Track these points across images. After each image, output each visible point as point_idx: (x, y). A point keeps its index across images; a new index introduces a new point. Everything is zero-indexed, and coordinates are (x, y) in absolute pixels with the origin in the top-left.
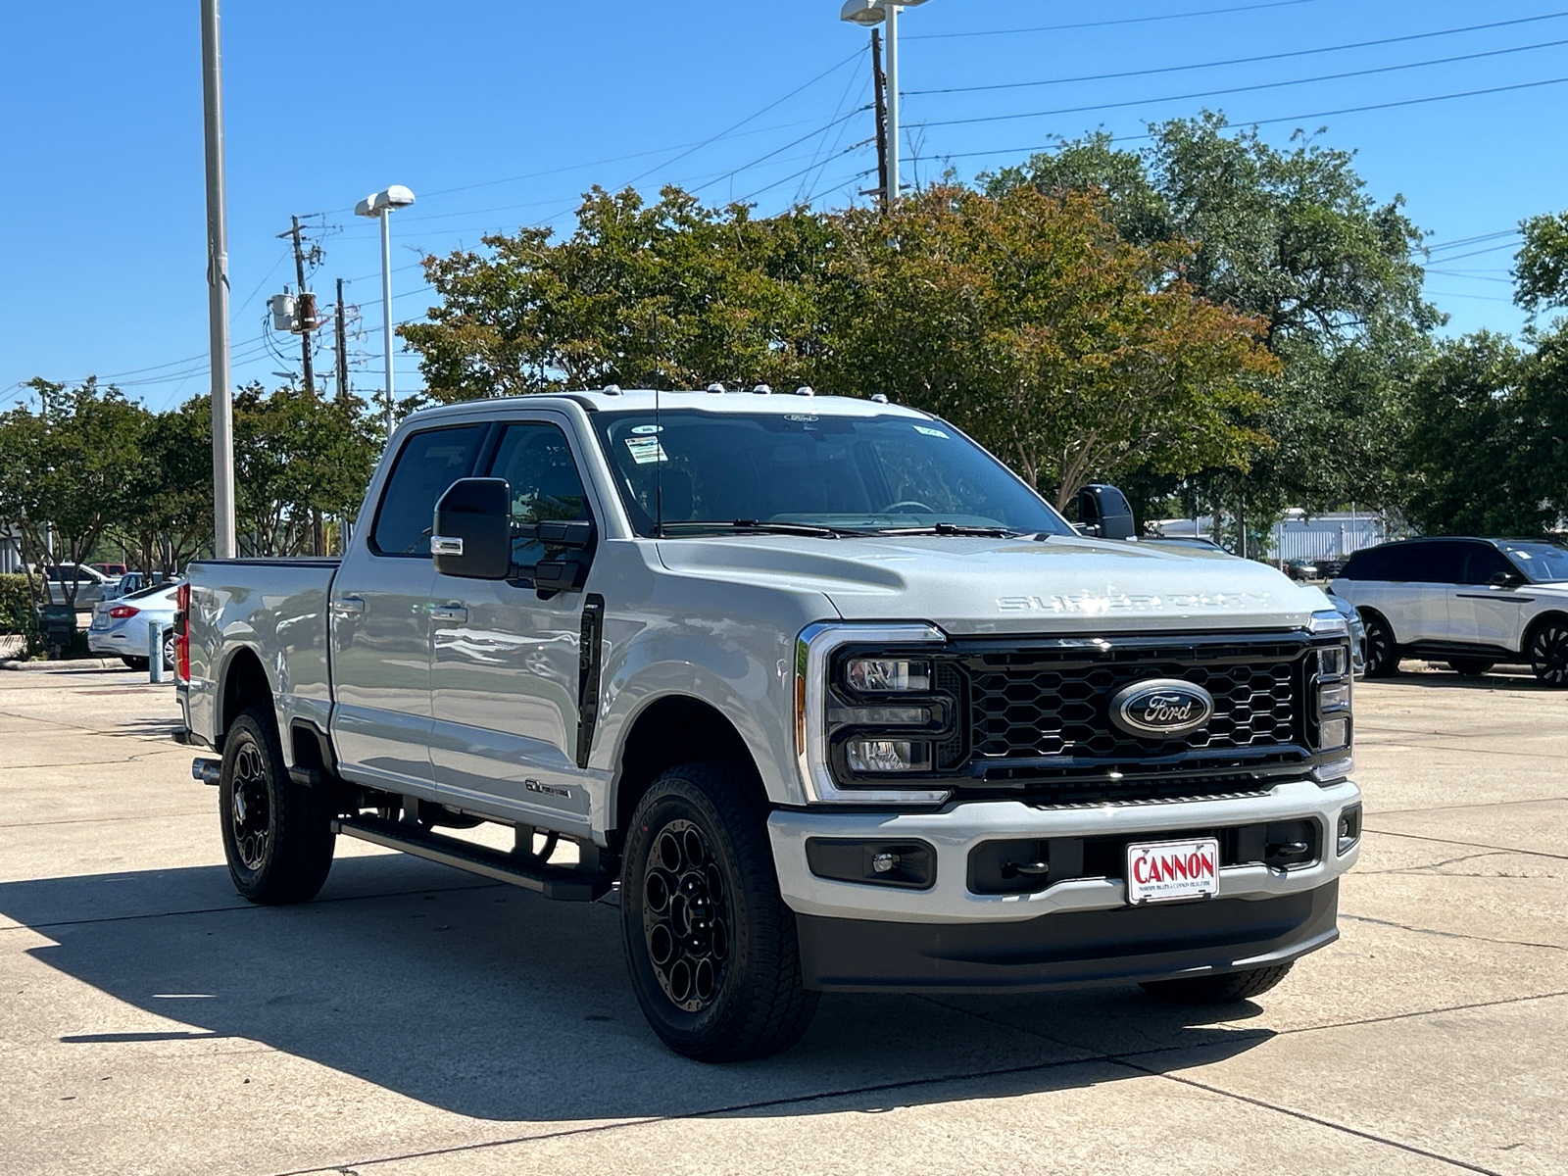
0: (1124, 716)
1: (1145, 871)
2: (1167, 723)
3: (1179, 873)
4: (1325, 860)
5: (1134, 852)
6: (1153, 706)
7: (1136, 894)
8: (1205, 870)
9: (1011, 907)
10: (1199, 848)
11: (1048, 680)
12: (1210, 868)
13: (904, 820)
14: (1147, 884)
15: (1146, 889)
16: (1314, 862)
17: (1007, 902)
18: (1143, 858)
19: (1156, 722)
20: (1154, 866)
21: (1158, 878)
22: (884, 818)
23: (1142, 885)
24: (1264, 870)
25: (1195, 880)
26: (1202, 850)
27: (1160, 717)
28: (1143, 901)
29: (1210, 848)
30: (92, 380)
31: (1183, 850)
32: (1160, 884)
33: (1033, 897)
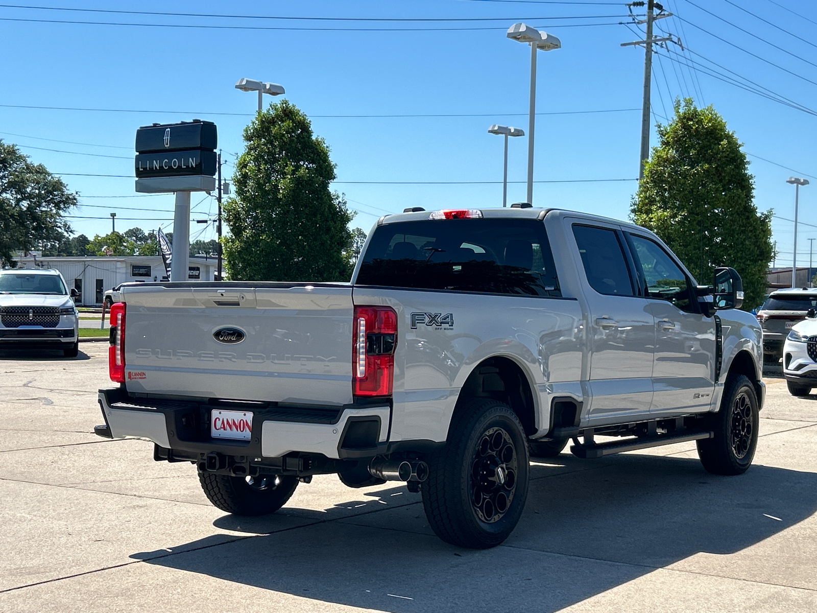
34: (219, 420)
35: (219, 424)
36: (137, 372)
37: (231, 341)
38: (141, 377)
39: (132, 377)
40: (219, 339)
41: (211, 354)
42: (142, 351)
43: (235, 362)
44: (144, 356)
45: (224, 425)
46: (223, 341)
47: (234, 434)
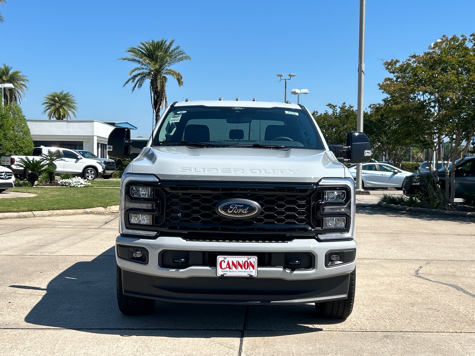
0: (220, 210)
1: (224, 265)
2: (237, 214)
3: (239, 267)
4: (316, 269)
5: (220, 258)
6: (231, 207)
7: (220, 272)
8: (251, 267)
9: (172, 273)
10: (248, 259)
11: (196, 196)
12: (253, 267)
13: (142, 241)
14: (225, 270)
15: (224, 271)
16: (311, 269)
17: (171, 271)
18: (224, 261)
19: (233, 213)
20: (228, 263)
21: (230, 268)
22: (136, 239)
23: (222, 270)
24: (281, 269)
25: (246, 270)
26: (250, 260)
27: (235, 211)
28: (222, 275)
29: (254, 260)
30: (344, 103)
31: (242, 259)
32: (230, 270)
33: (181, 270)
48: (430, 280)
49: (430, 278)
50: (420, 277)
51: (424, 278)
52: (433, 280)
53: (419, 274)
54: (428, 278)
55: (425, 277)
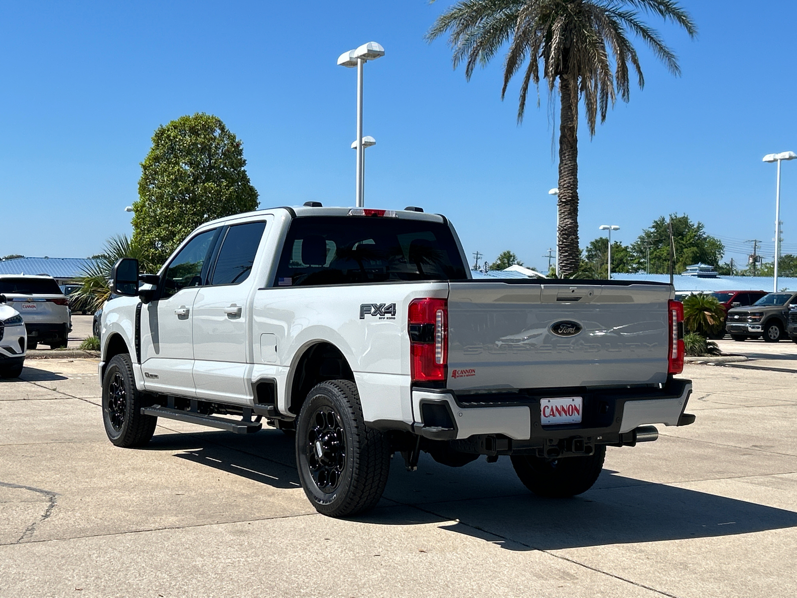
34: (548, 408)
35: (548, 412)
36: (463, 369)
37: (570, 334)
38: (469, 374)
39: (457, 375)
40: (558, 333)
41: (550, 346)
42: (470, 348)
43: (572, 352)
44: (471, 353)
45: (553, 412)
46: (563, 334)
47: (564, 419)
48: (30, 489)
49: (28, 494)
50: (46, 492)
51: (38, 491)
52: (24, 490)
53: (47, 498)
54: (32, 492)
55: (38, 494)
